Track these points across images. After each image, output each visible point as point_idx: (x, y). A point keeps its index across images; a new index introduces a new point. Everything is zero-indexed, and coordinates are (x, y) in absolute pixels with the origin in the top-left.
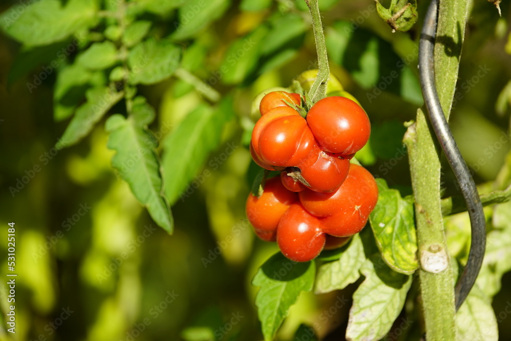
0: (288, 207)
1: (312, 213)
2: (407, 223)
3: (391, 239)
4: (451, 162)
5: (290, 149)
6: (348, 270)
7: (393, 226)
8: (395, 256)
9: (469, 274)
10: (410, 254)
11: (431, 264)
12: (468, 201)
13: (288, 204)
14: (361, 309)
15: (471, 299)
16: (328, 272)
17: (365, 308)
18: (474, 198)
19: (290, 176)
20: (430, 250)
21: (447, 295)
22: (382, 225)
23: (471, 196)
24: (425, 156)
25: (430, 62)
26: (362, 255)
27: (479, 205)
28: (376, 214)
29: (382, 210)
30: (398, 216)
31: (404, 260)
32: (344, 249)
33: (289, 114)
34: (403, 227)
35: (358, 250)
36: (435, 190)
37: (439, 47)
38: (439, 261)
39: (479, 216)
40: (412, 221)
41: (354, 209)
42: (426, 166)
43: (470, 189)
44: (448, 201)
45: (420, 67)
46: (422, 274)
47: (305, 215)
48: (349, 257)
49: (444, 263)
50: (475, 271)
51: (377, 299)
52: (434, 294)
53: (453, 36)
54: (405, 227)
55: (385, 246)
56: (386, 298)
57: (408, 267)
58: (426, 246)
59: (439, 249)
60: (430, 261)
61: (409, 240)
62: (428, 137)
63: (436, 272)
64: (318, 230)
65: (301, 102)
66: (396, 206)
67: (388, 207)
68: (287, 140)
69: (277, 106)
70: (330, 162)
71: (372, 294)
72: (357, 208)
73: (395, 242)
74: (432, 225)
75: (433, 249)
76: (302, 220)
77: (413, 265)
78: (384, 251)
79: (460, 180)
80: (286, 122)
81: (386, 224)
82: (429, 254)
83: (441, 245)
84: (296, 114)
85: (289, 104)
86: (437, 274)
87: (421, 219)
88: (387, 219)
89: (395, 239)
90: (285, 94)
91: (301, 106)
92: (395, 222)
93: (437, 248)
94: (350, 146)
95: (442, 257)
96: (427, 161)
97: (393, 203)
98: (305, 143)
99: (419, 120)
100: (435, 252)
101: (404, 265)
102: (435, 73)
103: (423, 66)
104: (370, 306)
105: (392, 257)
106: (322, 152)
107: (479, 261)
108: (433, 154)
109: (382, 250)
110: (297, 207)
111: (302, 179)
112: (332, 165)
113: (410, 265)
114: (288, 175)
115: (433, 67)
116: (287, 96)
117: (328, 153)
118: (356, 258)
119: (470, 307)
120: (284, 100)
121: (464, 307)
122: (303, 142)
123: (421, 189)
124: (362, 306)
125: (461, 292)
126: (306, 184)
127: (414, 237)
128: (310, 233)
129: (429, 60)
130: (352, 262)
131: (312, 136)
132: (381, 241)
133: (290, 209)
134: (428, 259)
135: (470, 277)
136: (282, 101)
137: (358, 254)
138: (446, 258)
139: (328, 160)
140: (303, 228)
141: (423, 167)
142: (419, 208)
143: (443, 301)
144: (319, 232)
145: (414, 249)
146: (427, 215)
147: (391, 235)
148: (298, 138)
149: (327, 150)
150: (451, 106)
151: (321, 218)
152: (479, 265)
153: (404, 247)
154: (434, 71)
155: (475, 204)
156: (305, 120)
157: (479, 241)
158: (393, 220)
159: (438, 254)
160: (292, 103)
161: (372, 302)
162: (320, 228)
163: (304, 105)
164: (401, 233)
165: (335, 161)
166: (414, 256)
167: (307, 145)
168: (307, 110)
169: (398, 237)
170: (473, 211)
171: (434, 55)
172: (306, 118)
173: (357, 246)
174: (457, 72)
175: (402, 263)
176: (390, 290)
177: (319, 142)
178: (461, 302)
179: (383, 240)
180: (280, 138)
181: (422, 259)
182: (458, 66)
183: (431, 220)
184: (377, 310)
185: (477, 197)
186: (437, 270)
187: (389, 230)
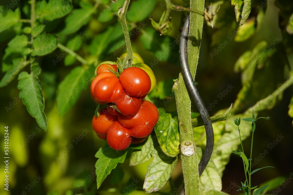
0: (113, 122)
1: (124, 126)
2: (175, 130)
3: (166, 139)
4: (195, 100)
5: (110, 94)
6: (146, 154)
7: (168, 132)
8: (168, 147)
9: (206, 156)
10: (176, 146)
11: (186, 151)
12: (204, 120)
13: (112, 121)
14: (151, 174)
15: (209, 168)
16: (135, 155)
17: (152, 174)
18: (207, 118)
19: (111, 108)
20: (185, 144)
21: (195, 167)
22: (161, 132)
23: (205, 117)
24: (183, 97)
25: (185, 49)
26: (153, 146)
27: (209, 122)
28: (158, 126)
29: (162, 124)
30: (170, 127)
31: (172, 150)
32: (143, 143)
33: (110, 76)
34: (173, 133)
35: (151, 144)
36: (188, 114)
37: (189, 42)
38: (190, 150)
39: (209, 127)
40: (178, 130)
41: (145, 124)
42: (184, 102)
43: (204, 114)
44: (195, 120)
45: (180, 52)
46: (182, 156)
47: (121, 127)
48: (146, 148)
49: (192, 151)
50: (209, 155)
51: (159, 169)
52: (188, 166)
53: (196, 36)
54: (174, 132)
55: (163, 143)
56: (163, 168)
57: (175, 153)
58: (184, 142)
59: (190, 144)
60: (186, 150)
61: (176, 139)
62: (184, 87)
63: (188, 155)
64: (127, 134)
65: (117, 70)
66: (169, 122)
67: (165, 122)
68: (108, 89)
69: (104, 71)
70: (130, 101)
71: (157, 166)
72: (147, 123)
73: (168, 140)
74: (187, 131)
75: (187, 144)
76: (119, 130)
77: (177, 152)
78: (162, 145)
79: (200, 109)
80: (108, 80)
81: (164, 131)
82: (185, 146)
83: (191, 142)
84: (114, 75)
85: (111, 71)
86: (189, 157)
87: (181, 128)
88: (164, 128)
89: (168, 139)
90: (109, 65)
91: (117, 71)
92: (168, 130)
93: (189, 143)
94: (140, 93)
95: (192, 148)
96: (184, 99)
97: (168, 120)
98: (118, 91)
99: (180, 78)
100: (188, 145)
101: (172, 152)
102: (187, 55)
103: (181, 51)
104: (155, 173)
105: (166, 148)
106: (127, 95)
107: (211, 150)
108: (187, 96)
109: (161, 144)
110: (117, 123)
111: (117, 109)
112: (132, 102)
113: (175, 152)
114: (110, 106)
115: (187, 52)
116: (110, 66)
117: (130, 96)
118: (150, 148)
119: (208, 173)
120: (108, 68)
121: (204, 173)
122: (117, 90)
123: (181, 113)
124: (151, 173)
125: (202, 165)
126: (119, 111)
127: (178, 138)
128: (123, 136)
129: (184, 48)
130: (148, 150)
131: (121, 87)
132: (161, 140)
133: (113, 123)
134: (185, 149)
135: (206, 158)
136: (107, 69)
137: (151, 146)
138: (193, 148)
139: (130, 99)
140: (120, 133)
141: (182, 102)
142: (181, 123)
143: (193, 170)
144: (128, 135)
145: (178, 144)
146: (184, 126)
147: (166, 136)
148: (114, 88)
149: (129, 95)
150: (196, 72)
151: (129, 128)
152: (211, 152)
153: (173, 143)
154: (187, 54)
155: (207, 121)
156: (118, 79)
157: (210, 140)
158: (167, 129)
159: (190, 146)
160: (113, 70)
161: (157, 170)
162: (128, 133)
163: (119, 71)
164: (172, 136)
165: (134, 100)
166: (178, 147)
167: (119, 91)
168: (120, 74)
169: (170, 138)
170: (207, 125)
171: (187, 46)
172: (119, 78)
173: (150, 142)
174: (198, 54)
175: (171, 151)
176: (166, 164)
177: (125, 90)
178: (202, 170)
179: (162, 139)
180: (105, 88)
181: (182, 149)
182: (199, 52)
183: (186, 129)
184: (159, 175)
185: (208, 118)
186: (189, 155)
187: (165, 134)
